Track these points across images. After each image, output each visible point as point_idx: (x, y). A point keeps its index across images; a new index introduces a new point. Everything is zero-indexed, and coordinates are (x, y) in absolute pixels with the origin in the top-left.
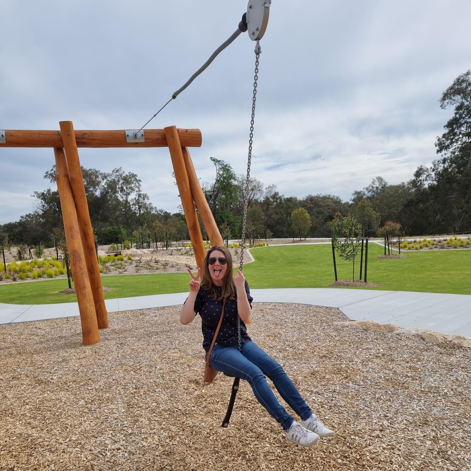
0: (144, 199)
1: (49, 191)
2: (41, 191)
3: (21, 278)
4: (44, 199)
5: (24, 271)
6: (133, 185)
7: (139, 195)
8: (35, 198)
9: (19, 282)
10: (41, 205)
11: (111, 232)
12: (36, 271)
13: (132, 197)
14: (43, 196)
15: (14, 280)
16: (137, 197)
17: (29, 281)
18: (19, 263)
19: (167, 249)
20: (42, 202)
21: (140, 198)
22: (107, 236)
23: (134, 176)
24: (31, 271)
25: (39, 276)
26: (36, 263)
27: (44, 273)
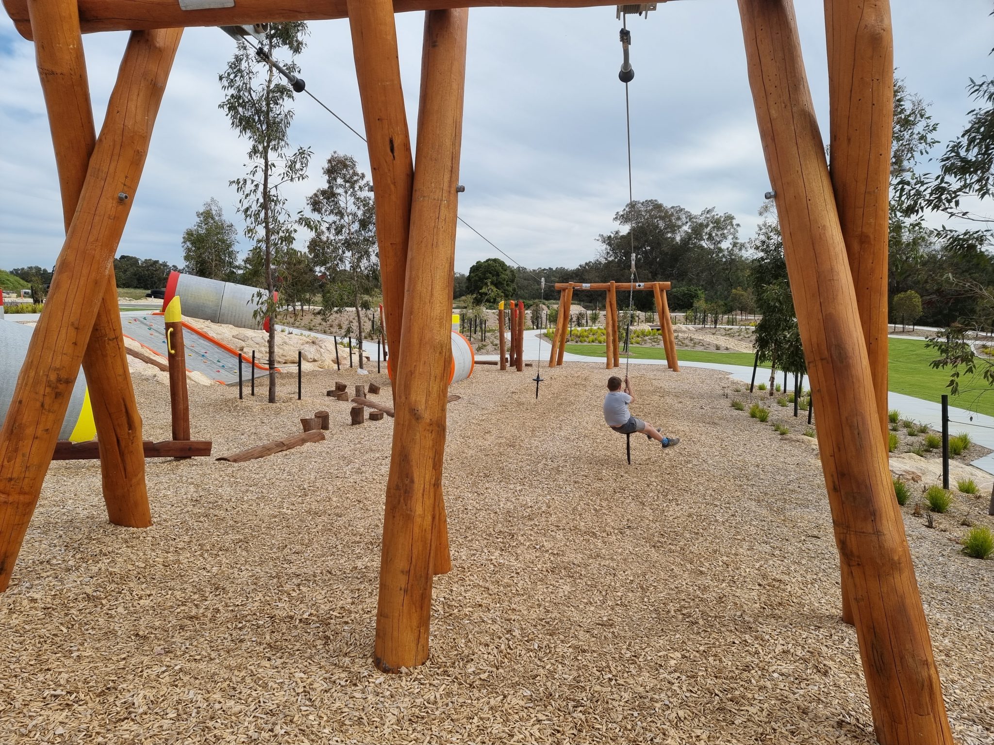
0: (740, 249)
1: (617, 233)
2: (606, 234)
3: (581, 342)
4: (610, 244)
5: (583, 337)
6: (725, 231)
7: (735, 245)
8: (600, 243)
9: (579, 344)
10: (605, 252)
11: (685, 294)
12: (591, 337)
13: (725, 245)
14: (609, 240)
15: (577, 342)
16: (731, 247)
17: (586, 344)
18: (579, 329)
19: (715, 327)
20: (606, 249)
21: (735, 248)
22: (678, 299)
23: (730, 218)
24: (588, 337)
25: (593, 342)
26: (591, 330)
27: (596, 339)
